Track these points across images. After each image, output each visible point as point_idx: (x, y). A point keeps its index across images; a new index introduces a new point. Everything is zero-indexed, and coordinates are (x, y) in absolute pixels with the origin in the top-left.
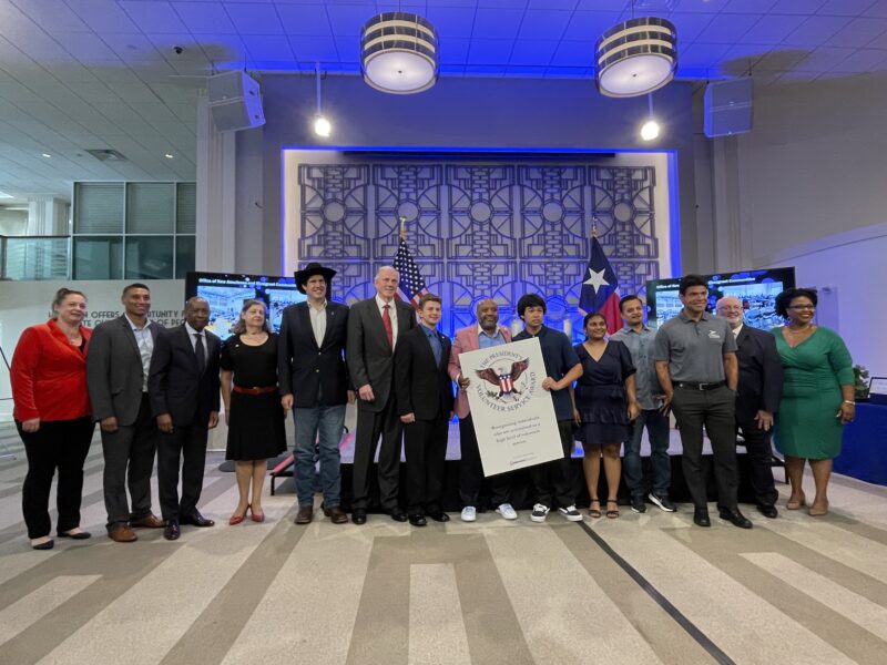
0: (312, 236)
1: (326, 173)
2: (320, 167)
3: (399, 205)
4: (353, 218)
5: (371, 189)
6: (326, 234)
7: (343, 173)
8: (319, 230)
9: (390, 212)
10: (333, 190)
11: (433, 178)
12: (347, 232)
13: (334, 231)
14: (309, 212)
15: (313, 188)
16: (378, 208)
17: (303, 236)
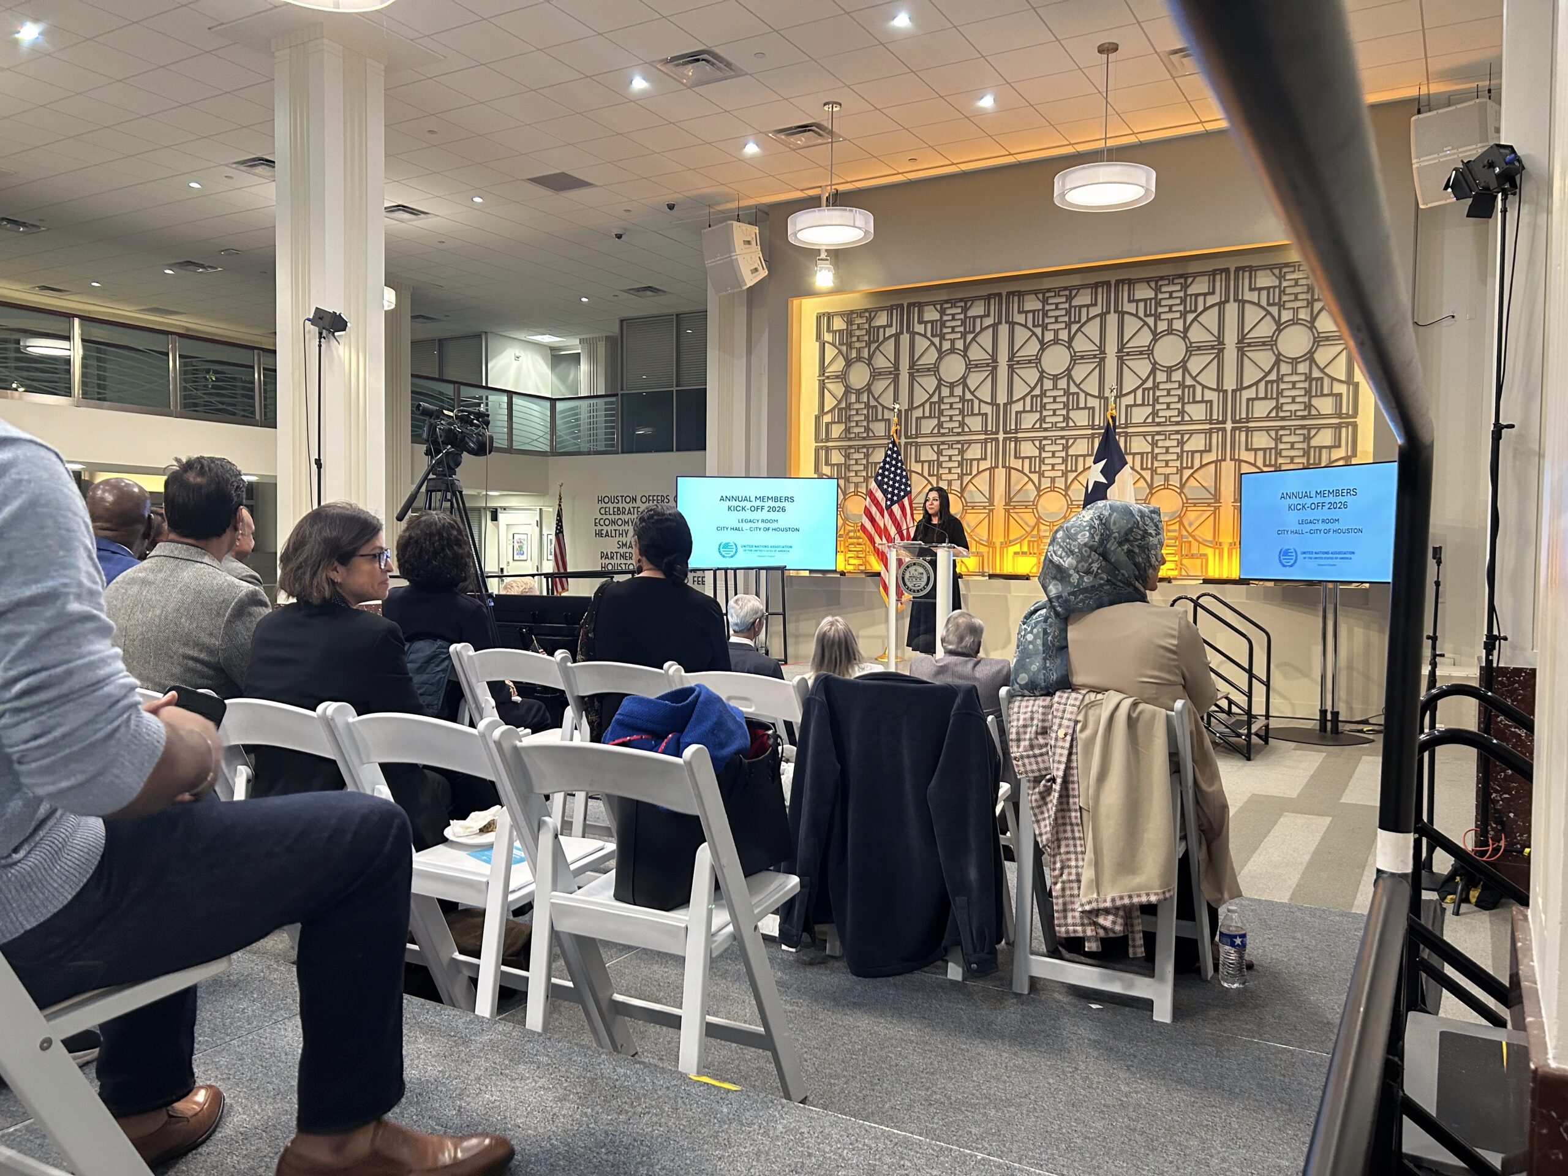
0: (831, 411)
1: (850, 322)
2: (841, 314)
3: (940, 358)
4: (881, 382)
5: (905, 338)
6: (849, 406)
7: (870, 320)
8: (840, 402)
9: (929, 370)
10: (857, 345)
11: (988, 315)
12: (873, 403)
13: (858, 401)
14: (828, 378)
15: (833, 344)
16: (913, 363)
17: (822, 412)
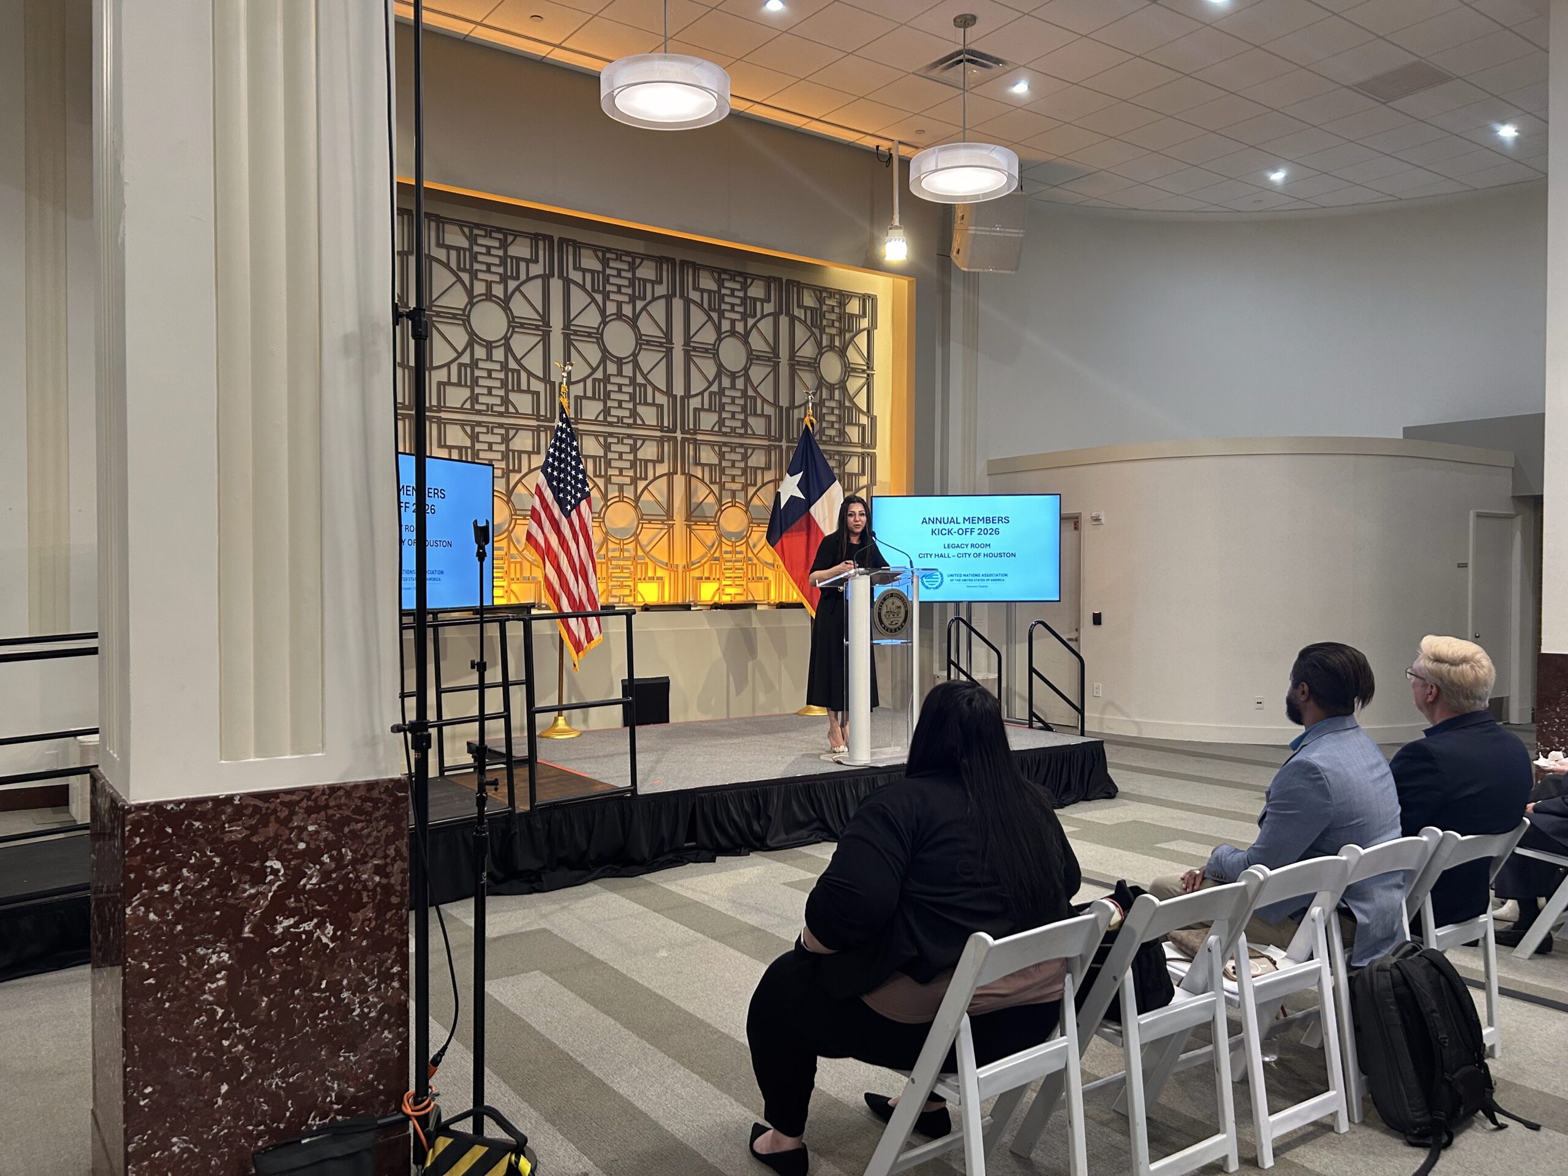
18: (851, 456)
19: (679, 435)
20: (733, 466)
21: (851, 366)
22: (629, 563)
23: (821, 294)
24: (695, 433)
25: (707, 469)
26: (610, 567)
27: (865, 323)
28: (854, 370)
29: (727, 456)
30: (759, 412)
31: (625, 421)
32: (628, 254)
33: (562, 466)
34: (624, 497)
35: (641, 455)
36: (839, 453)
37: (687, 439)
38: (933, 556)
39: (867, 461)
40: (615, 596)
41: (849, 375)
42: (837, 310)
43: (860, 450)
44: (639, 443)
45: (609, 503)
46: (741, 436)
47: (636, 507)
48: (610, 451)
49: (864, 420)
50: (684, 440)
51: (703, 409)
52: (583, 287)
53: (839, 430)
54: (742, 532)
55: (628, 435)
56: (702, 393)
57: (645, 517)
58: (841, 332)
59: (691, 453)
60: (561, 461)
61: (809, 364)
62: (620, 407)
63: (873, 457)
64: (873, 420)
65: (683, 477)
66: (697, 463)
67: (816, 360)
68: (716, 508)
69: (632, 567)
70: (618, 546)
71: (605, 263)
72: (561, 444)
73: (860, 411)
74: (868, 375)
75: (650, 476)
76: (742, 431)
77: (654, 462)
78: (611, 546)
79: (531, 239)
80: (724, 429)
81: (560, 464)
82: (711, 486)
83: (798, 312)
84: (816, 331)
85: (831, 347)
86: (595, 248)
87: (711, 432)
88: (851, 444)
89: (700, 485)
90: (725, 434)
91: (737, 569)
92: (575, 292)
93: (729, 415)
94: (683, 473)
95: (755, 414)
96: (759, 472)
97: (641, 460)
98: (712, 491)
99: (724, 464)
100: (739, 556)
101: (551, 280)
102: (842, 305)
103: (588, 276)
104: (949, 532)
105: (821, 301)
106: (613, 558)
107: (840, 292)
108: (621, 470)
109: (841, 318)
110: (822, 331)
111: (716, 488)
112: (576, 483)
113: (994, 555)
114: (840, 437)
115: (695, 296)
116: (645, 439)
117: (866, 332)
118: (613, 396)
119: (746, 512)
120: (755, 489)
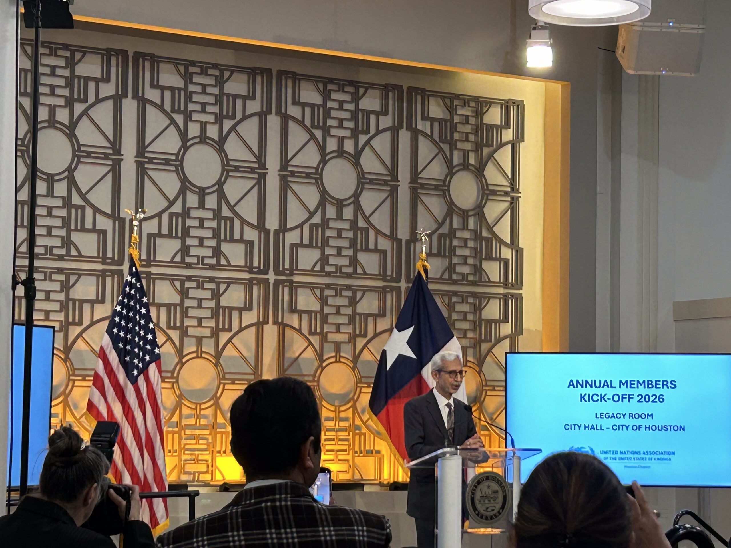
18: (489, 298)
19: (271, 277)
20: (338, 312)
21: (491, 188)
22: (207, 432)
23: (452, 102)
24: (292, 274)
25: (305, 317)
26: (184, 436)
27: (508, 135)
28: (494, 193)
29: (330, 301)
30: (371, 246)
31: (207, 261)
32: (215, 66)
33: (130, 325)
34: (202, 352)
35: (224, 301)
36: (474, 295)
37: (282, 282)
38: (582, 427)
39: (511, 304)
40: (189, 473)
41: (487, 200)
42: (472, 121)
43: (501, 291)
44: (223, 287)
45: (184, 360)
46: (349, 276)
47: (217, 365)
48: (188, 298)
49: (507, 253)
50: (277, 283)
51: (301, 245)
52: (161, 107)
53: (475, 266)
54: (346, 394)
55: (209, 278)
56: (300, 226)
57: (227, 376)
58: (478, 147)
59: (286, 298)
60: (128, 319)
61: (436, 187)
62: (201, 245)
63: (519, 299)
64: (519, 253)
65: (275, 327)
66: (293, 310)
67: (444, 181)
68: (316, 364)
69: (210, 437)
70: (194, 412)
71: (188, 78)
72: (129, 301)
73: (501, 242)
74: (512, 198)
75: (235, 326)
76: (350, 270)
77: (240, 310)
78: (186, 411)
79: (102, 55)
80: (327, 269)
81: (127, 323)
82: (311, 338)
83: (423, 126)
84: (446, 147)
85: (465, 166)
86: (176, 62)
87: (312, 272)
88: (489, 283)
89: (296, 336)
90: (329, 274)
91: (340, 440)
92: (151, 112)
93: (334, 252)
94: (275, 322)
95: (367, 250)
96: (370, 320)
97: (224, 308)
98: (310, 344)
99: (327, 310)
100: (342, 424)
101: (124, 100)
102: (479, 114)
103: (168, 95)
104: (601, 398)
105: (452, 110)
106: (188, 426)
107: (477, 99)
108: (200, 320)
109: (477, 131)
110: (453, 147)
111: (315, 340)
112: (145, 344)
113: (657, 428)
114: (475, 274)
115: (294, 111)
116: (229, 282)
117: (509, 146)
118: (193, 232)
119: (353, 369)
120: (365, 341)
